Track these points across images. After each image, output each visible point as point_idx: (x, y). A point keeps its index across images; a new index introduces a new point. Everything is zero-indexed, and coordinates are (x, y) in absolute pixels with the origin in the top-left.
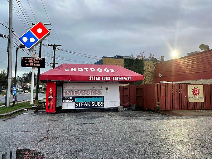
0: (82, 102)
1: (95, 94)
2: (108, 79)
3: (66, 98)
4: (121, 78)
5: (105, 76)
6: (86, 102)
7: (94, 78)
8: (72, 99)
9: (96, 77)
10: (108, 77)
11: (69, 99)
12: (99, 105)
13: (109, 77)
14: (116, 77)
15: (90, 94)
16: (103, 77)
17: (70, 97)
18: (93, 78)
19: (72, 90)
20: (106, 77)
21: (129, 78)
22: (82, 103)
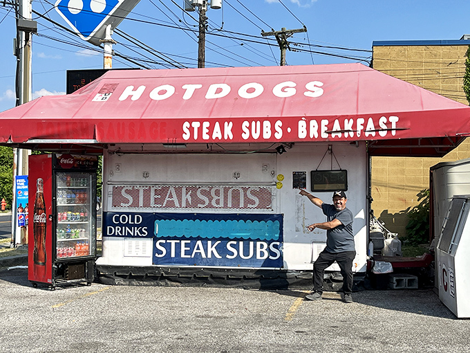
0: (184, 238)
1: (242, 205)
2: (273, 131)
3: (117, 219)
4: (342, 125)
5: (256, 120)
6: (199, 238)
7: (205, 131)
8: (142, 225)
9: (212, 122)
10: (273, 121)
11: (127, 225)
12: (258, 257)
13: (279, 123)
14: (313, 123)
15: (218, 202)
16: (246, 124)
17: (133, 214)
18: (200, 129)
19: (141, 184)
20: (262, 120)
21: (388, 123)
22: (183, 242)
